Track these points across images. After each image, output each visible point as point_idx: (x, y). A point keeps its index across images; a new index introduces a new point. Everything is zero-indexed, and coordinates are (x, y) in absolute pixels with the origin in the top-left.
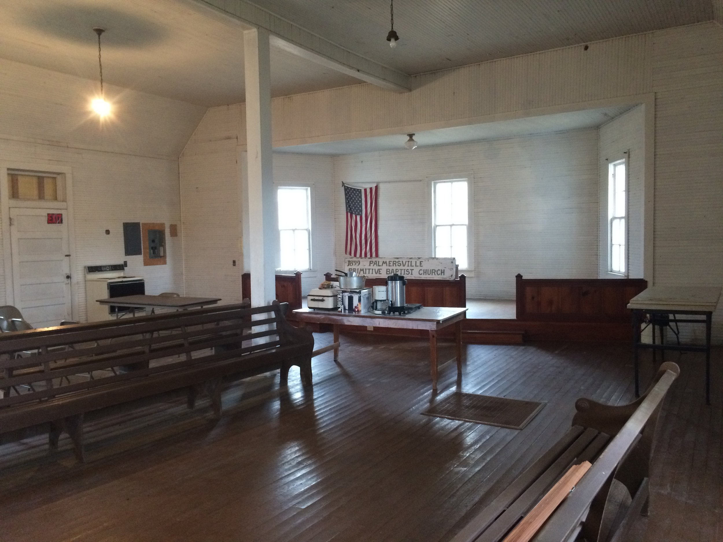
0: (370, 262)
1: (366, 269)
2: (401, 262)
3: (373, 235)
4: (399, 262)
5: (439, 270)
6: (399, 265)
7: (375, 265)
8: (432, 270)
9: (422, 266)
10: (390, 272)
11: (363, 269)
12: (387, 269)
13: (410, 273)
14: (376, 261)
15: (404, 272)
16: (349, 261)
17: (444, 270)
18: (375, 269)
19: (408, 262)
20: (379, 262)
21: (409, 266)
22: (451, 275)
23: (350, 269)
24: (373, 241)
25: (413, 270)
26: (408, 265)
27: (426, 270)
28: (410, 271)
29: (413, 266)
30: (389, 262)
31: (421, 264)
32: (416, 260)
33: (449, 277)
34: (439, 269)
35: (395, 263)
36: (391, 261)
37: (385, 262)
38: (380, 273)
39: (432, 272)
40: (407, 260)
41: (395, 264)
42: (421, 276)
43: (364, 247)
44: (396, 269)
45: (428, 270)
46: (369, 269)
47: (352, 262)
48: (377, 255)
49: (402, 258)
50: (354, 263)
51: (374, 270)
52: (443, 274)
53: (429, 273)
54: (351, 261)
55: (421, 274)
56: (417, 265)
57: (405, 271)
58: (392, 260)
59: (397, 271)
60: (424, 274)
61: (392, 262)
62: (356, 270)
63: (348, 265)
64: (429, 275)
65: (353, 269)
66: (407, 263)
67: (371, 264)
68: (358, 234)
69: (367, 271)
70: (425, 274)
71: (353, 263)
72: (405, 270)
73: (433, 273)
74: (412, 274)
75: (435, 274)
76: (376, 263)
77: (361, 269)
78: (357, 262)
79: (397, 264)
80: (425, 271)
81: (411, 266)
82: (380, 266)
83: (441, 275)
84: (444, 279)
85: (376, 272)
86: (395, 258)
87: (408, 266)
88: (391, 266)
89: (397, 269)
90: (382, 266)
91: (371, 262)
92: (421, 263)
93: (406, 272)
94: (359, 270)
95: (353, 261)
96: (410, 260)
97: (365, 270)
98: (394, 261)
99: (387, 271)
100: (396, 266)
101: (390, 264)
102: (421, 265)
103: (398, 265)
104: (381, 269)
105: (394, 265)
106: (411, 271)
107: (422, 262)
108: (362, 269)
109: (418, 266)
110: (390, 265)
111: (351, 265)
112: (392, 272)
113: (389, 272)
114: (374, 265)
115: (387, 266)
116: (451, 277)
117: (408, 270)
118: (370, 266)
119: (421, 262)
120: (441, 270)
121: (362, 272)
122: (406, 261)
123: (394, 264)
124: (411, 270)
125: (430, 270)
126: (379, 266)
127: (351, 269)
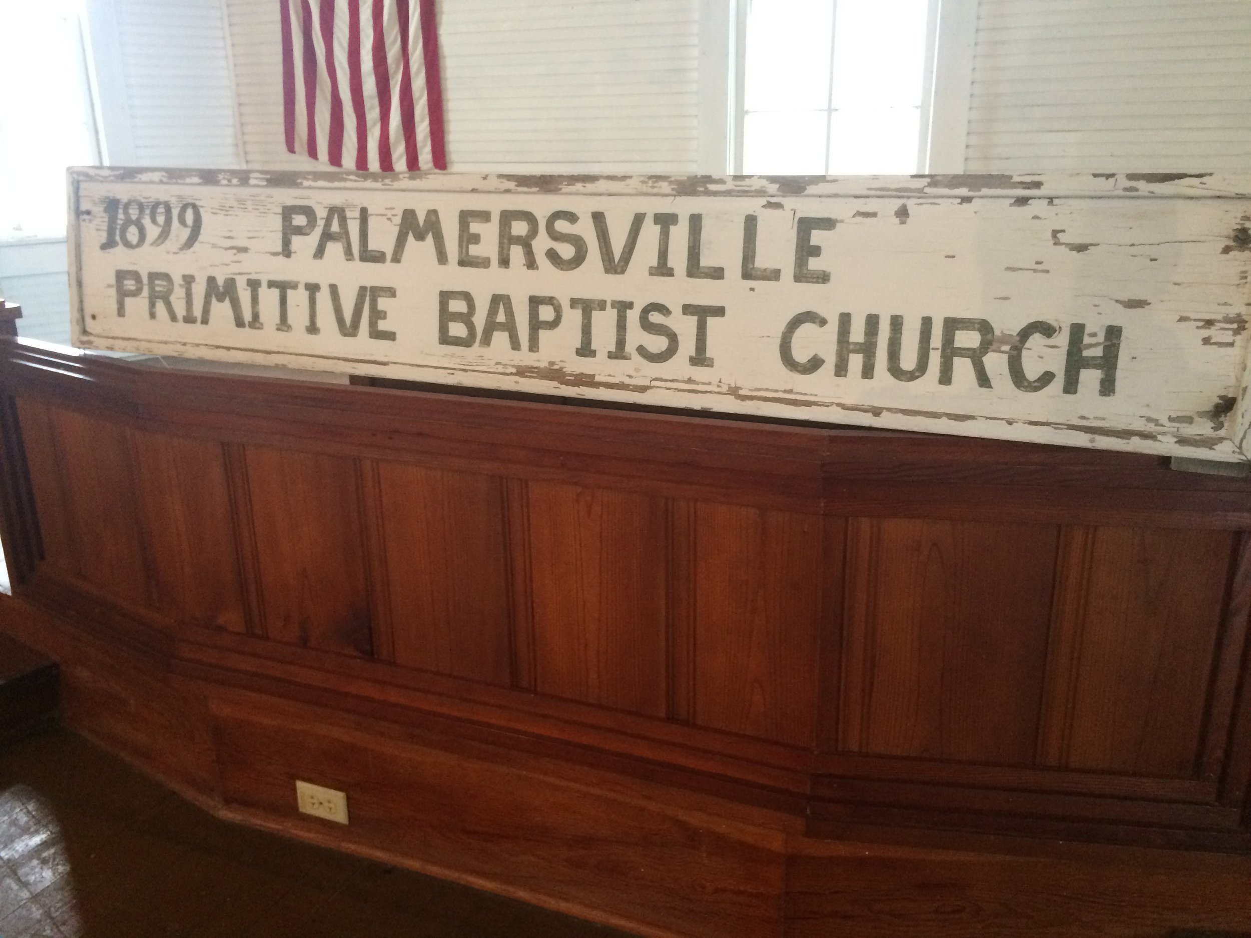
0: (288, 212)
1: (254, 285)
2: (586, 230)
3: (415, 49)
4: (562, 226)
5: (1047, 330)
6: (567, 251)
7: (334, 249)
8: (952, 325)
9: (823, 278)
10: (480, 320)
11: (231, 283)
12: (445, 297)
13: (687, 347)
14: (337, 212)
15: (621, 326)
16: (112, 205)
17: (1113, 333)
18: (334, 289)
19: (665, 221)
20: (364, 215)
21: (670, 273)
22: (1211, 400)
23: (121, 275)
24: (419, 83)
25: (719, 311)
26: (663, 254)
27: (872, 322)
28: (685, 326)
29: (717, 273)
30: (465, 217)
31: (816, 251)
32: (754, 205)
33: (1189, 420)
34: (1048, 316)
35: (519, 228)
36: (484, 216)
37: (421, 218)
38: (382, 325)
39: (949, 352)
40: (653, 206)
41: (526, 244)
42: (804, 385)
43: (373, 114)
44: (535, 302)
45: (897, 323)
46: (283, 287)
47: (134, 213)
48: (440, 160)
49: (602, 186)
50: (154, 221)
51: (324, 299)
52: (1090, 378)
53: (908, 361)
54: (127, 206)
55: (815, 364)
56: (761, 262)
57: (633, 316)
58: (496, 205)
59: (546, 313)
60: (841, 369)
61: (495, 218)
62: (170, 291)
63: (109, 244)
64: (911, 376)
65: (145, 280)
66: (650, 233)
67: (297, 241)
68: (340, 44)
69: (269, 299)
70: (856, 361)
71: (147, 221)
72: (623, 307)
73: (963, 367)
74: (700, 358)
75: (983, 380)
76: (335, 227)
77: (211, 280)
78: (175, 212)
79: (541, 244)
80: (857, 334)
81: (694, 269)
82: (378, 258)
83: (1071, 386)
84: (1104, 443)
85: (348, 316)
86: (524, 181)
87: (663, 269)
88: (484, 263)
89: (550, 301)
90: (396, 259)
91: (300, 220)
92: (817, 237)
93: (636, 336)
94: (199, 290)
95: (141, 207)
96: (685, 207)
97: (244, 296)
98: (507, 217)
99: (445, 317)
100: (531, 264)
101: (476, 239)
102: (814, 264)
103: (552, 255)
104: (391, 292)
105: (517, 253)
106: (693, 321)
107: (828, 224)
108: (220, 282)
109: (775, 275)
110: (474, 250)
111: (128, 245)
112: (491, 327)
113: (466, 319)
114: (320, 252)
115: (442, 258)
116: (1204, 428)
117: (655, 318)
118: (287, 252)
119: (806, 226)
120: (1077, 331)
121: (222, 310)
122: (639, 219)
123: (518, 240)
124: (687, 309)
125: (927, 323)
126: (371, 257)
127: (136, 276)
